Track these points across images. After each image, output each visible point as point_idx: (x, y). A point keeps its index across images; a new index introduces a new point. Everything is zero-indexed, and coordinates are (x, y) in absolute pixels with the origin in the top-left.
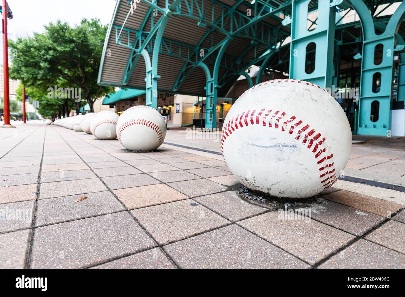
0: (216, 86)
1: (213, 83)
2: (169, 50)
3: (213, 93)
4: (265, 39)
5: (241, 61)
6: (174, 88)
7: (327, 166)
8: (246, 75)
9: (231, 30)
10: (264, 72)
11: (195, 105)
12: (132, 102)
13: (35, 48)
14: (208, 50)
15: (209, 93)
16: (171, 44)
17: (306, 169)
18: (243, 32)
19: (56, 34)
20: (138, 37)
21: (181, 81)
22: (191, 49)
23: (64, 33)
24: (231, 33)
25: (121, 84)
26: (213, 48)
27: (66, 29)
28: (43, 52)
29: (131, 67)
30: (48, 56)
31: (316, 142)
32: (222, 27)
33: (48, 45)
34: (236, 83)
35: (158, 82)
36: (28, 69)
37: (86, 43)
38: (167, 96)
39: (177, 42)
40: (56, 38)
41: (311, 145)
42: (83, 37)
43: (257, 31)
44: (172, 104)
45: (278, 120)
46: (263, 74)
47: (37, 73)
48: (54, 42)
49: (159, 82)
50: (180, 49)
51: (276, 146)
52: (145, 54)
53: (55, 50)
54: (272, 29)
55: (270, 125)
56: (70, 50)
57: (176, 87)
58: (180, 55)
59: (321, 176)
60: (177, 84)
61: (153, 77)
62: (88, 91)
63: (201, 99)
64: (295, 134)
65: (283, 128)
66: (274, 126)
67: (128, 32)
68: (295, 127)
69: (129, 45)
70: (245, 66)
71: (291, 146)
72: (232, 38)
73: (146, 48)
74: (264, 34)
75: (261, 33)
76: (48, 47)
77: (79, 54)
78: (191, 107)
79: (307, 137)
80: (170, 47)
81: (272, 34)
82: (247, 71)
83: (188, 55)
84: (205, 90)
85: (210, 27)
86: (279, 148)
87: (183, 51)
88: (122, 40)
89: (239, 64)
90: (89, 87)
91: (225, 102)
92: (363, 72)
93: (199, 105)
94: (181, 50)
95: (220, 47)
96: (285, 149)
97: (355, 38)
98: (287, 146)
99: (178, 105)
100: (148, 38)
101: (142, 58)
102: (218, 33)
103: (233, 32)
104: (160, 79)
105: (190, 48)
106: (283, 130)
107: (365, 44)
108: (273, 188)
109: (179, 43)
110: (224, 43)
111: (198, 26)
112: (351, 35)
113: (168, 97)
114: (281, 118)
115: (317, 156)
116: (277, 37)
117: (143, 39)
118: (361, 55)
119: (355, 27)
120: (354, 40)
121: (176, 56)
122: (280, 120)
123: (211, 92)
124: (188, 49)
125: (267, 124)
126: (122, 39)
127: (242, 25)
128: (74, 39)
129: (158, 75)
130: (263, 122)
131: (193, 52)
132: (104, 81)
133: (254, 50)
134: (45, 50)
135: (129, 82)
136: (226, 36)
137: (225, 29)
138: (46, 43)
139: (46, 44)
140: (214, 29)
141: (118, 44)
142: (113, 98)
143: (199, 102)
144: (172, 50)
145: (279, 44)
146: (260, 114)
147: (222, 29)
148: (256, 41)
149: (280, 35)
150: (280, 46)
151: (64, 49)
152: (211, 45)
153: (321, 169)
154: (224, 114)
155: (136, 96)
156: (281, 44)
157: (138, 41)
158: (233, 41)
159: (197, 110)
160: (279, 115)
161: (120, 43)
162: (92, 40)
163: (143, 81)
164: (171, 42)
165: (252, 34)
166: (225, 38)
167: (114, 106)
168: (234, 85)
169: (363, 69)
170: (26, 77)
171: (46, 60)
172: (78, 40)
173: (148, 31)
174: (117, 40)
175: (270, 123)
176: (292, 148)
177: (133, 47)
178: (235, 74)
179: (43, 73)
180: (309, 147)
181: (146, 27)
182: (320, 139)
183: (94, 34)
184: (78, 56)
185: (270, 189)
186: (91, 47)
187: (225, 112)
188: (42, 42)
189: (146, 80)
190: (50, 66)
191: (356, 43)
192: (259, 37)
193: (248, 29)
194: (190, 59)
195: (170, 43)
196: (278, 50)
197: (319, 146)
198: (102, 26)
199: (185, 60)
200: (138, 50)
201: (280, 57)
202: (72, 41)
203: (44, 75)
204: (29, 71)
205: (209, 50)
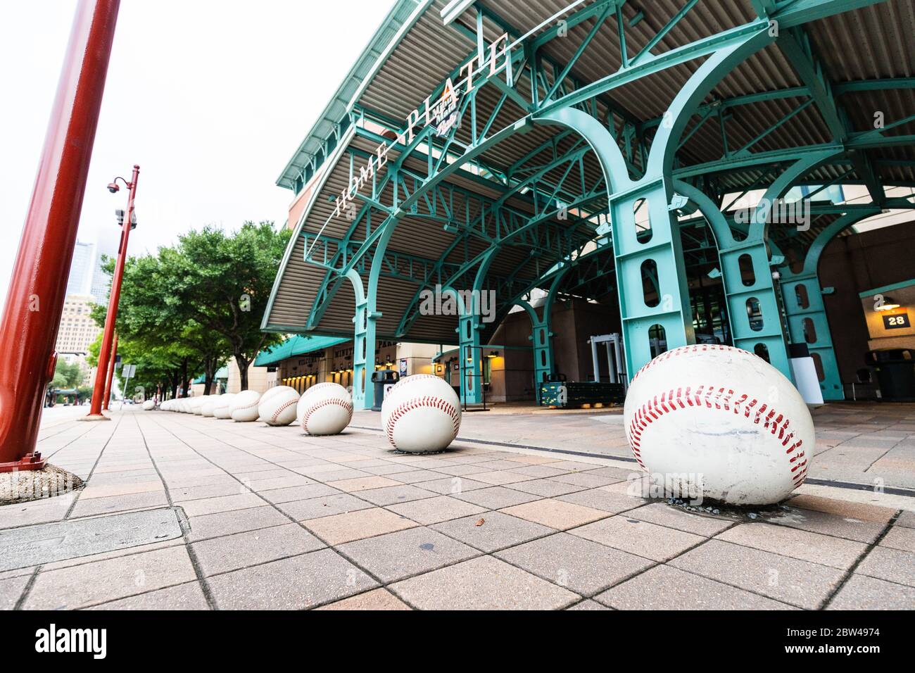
0: (476, 326)
1: (472, 320)
2: (393, 269)
3: (472, 338)
4: (554, 247)
5: (514, 282)
6: (399, 331)
7: (798, 456)
8: (523, 304)
9: (498, 236)
10: (555, 298)
11: (435, 361)
12: (313, 360)
13: (158, 272)
14: (459, 267)
15: (464, 338)
16: (396, 259)
17: (775, 461)
18: (517, 238)
19: (200, 250)
20: (341, 249)
21: (411, 318)
22: (429, 266)
23: (215, 246)
24: (499, 240)
25: (302, 329)
26: (468, 263)
27: (218, 241)
28: (173, 279)
29: (324, 299)
30: (181, 285)
31: (780, 426)
32: (484, 231)
33: (184, 268)
34: (506, 318)
35: (377, 324)
36: (139, 310)
37: (250, 262)
38: (381, 346)
39: (406, 255)
40: (199, 255)
41: (775, 430)
42: (247, 252)
43: (539, 235)
44: (391, 360)
45: (727, 400)
46: (555, 302)
47: (154, 315)
48: (195, 261)
49: (378, 322)
50: (411, 265)
51: (731, 433)
52: (354, 276)
53: (195, 274)
54: (561, 232)
55: (718, 406)
56: (221, 274)
57: (401, 330)
58: (411, 276)
59: (793, 470)
60: (403, 324)
61: (369, 315)
62: (241, 343)
63: (447, 348)
64: (753, 417)
65: (735, 410)
66: (723, 407)
67: (326, 242)
68: (750, 407)
69: (325, 263)
70: (522, 290)
71: (751, 432)
72: (500, 248)
73: (355, 267)
74: (550, 239)
75: (545, 237)
76: (184, 271)
77: (235, 280)
78: (429, 364)
79: (767, 419)
80: (394, 264)
81: (563, 239)
82: (525, 298)
83: (426, 276)
84: (458, 334)
85: (462, 231)
86: (735, 435)
87: (416, 270)
88: (314, 256)
89: (511, 286)
90: (242, 336)
91: (492, 354)
92: (729, 297)
93: (443, 361)
94: (413, 268)
95: (481, 262)
96: (743, 436)
97: (699, 242)
98: (745, 432)
99: (403, 361)
100: (361, 252)
101: (348, 283)
102: (474, 239)
103: (501, 238)
104: (382, 317)
105: (414, 261)
106: (736, 412)
107: (721, 255)
108: (732, 491)
109: (409, 257)
110: (487, 256)
111: (444, 231)
112: (691, 238)
113: (383, 347)
114: (729, 397)
115: (785, 443)
116: (572, 243)
117: (350, 252)
118: (720, 271)
119: (697, 227)
120: (698, 246)
121: (406, 278)
122: (729, 400)
123: (469, 336)
124: (409, 263)
125: (714, 406)
126: (315, 253)
127: (515, 228)
128: (232, 255)
129: (377, 310)
130: (707, 403)
131: (434, 270)
132: (273, 324)
133: (535, 263)
134: (178, 275)
135: (319, 325)
136: (490, 244)
137: (489, 234)
138: (182, 263)
139: (180, 265)
140: (467, 235)
141: (306, 262)
142: (277, 353)
143: (443, 355)
144: (398, 268)
145: (575, 253)
146: (699, 393)
147: (483, 234)
148: (538, 250)
149: (576, 240)
150: (578, 257)
151: (211, 273)
152: (464, 258)
153: (792, 460)
154: (491, 374)
155: (323, 347)
156: (579, 253)
157: (341, 256)
158: (501, 251)
159: (439, 369)
160: (726, 393)
161: (310, 260)
162: (261, 256)
163: (351, 323)
164: (396, 255)
165: (531, 240)
166: (488, 247)
167: (277, 369)
168: (503, 322)
169: (727, 293)
170: (133, 323)
171: (175, 293)
172: (238, 257)
173: (361, 241)
174: (305, 256)
175: (716, 405)
176: (753, 434)
177: (331, 266)
178: (505, 304)
179: (167, 315)
180: (773, 432)
181: (356, 234)
182: (784, 421)
183: (262, 246)
184: (233, 283)
185: (727, 493)
186: (258, 268)
187: (492, 371)
188: (175, 262)
189: (354, 320)
190: (181, 303)
191: (702, 250)
192: (543, 243)
193: (525, 233)
194: (428, 281)
195: (394, 257)
196: (577, 263)
197: (785, 430)
198: (276, 232)
199: (419, 284)
200: (342, 270)
201: (579, 274)
202: (226, 259)
203: (168, 318)
204: (141, 312)
205: (462, 267)
